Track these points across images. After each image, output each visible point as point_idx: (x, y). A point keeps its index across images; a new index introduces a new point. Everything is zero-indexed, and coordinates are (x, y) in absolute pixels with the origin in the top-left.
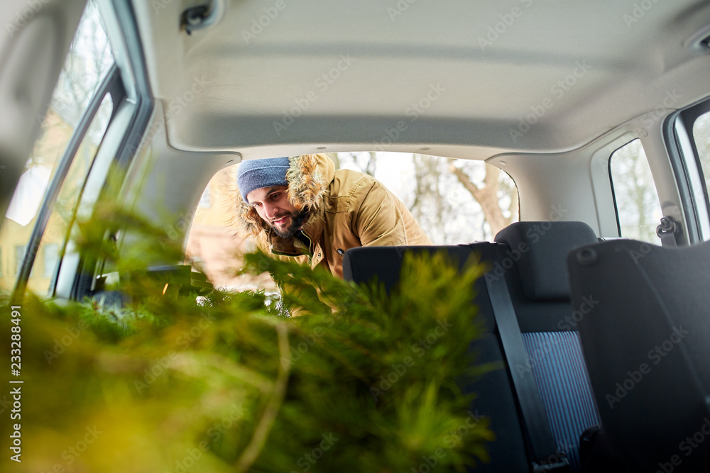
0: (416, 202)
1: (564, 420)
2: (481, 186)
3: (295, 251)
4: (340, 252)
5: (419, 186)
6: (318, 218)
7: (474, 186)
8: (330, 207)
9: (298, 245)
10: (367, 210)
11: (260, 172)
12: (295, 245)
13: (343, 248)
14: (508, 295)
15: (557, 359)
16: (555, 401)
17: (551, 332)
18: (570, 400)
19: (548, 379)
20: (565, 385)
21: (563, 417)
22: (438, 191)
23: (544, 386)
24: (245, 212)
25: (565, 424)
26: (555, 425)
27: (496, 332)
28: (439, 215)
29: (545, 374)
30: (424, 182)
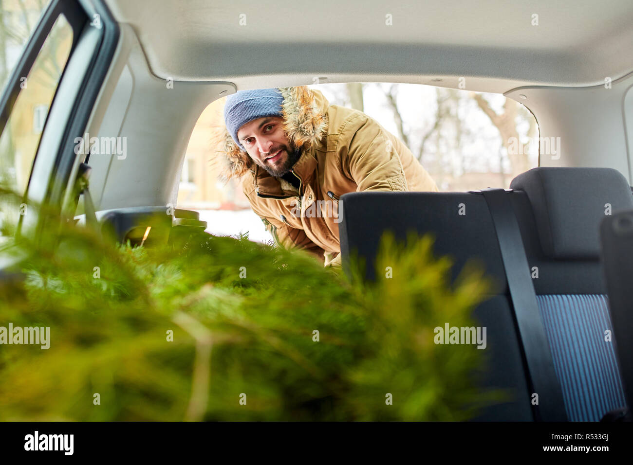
0: (437, 126)
1: (582, 399)
2: (500, 112)
3: (283, 194)
4: (330, 195)
5: (440, 110)
6: (310, 157)
7: (493, 112)
8: (321, 146)
9: (286, 187)
10: (361, 149)
11: (252, 101)
12: (282, 187)
13: (334, 191)
14: (522, 251)
15: (577, 327)
16: (572, 375)
17: (570, 294)
18: (590, 374)
19: (565, 350)
20: (584, 358)
21: (581, 394)
22: (457, 116)
23: (560, 358)
24: (229, 150)
25: (583, 402)
26: (572, 404)
27: (508, 294)
28: (458, 139)
29: (561, 344)
30: (444, 106)
